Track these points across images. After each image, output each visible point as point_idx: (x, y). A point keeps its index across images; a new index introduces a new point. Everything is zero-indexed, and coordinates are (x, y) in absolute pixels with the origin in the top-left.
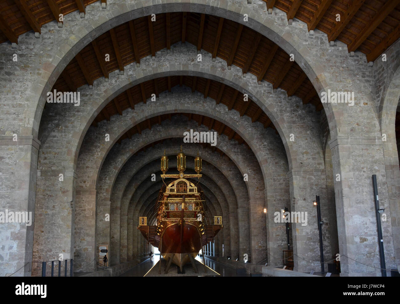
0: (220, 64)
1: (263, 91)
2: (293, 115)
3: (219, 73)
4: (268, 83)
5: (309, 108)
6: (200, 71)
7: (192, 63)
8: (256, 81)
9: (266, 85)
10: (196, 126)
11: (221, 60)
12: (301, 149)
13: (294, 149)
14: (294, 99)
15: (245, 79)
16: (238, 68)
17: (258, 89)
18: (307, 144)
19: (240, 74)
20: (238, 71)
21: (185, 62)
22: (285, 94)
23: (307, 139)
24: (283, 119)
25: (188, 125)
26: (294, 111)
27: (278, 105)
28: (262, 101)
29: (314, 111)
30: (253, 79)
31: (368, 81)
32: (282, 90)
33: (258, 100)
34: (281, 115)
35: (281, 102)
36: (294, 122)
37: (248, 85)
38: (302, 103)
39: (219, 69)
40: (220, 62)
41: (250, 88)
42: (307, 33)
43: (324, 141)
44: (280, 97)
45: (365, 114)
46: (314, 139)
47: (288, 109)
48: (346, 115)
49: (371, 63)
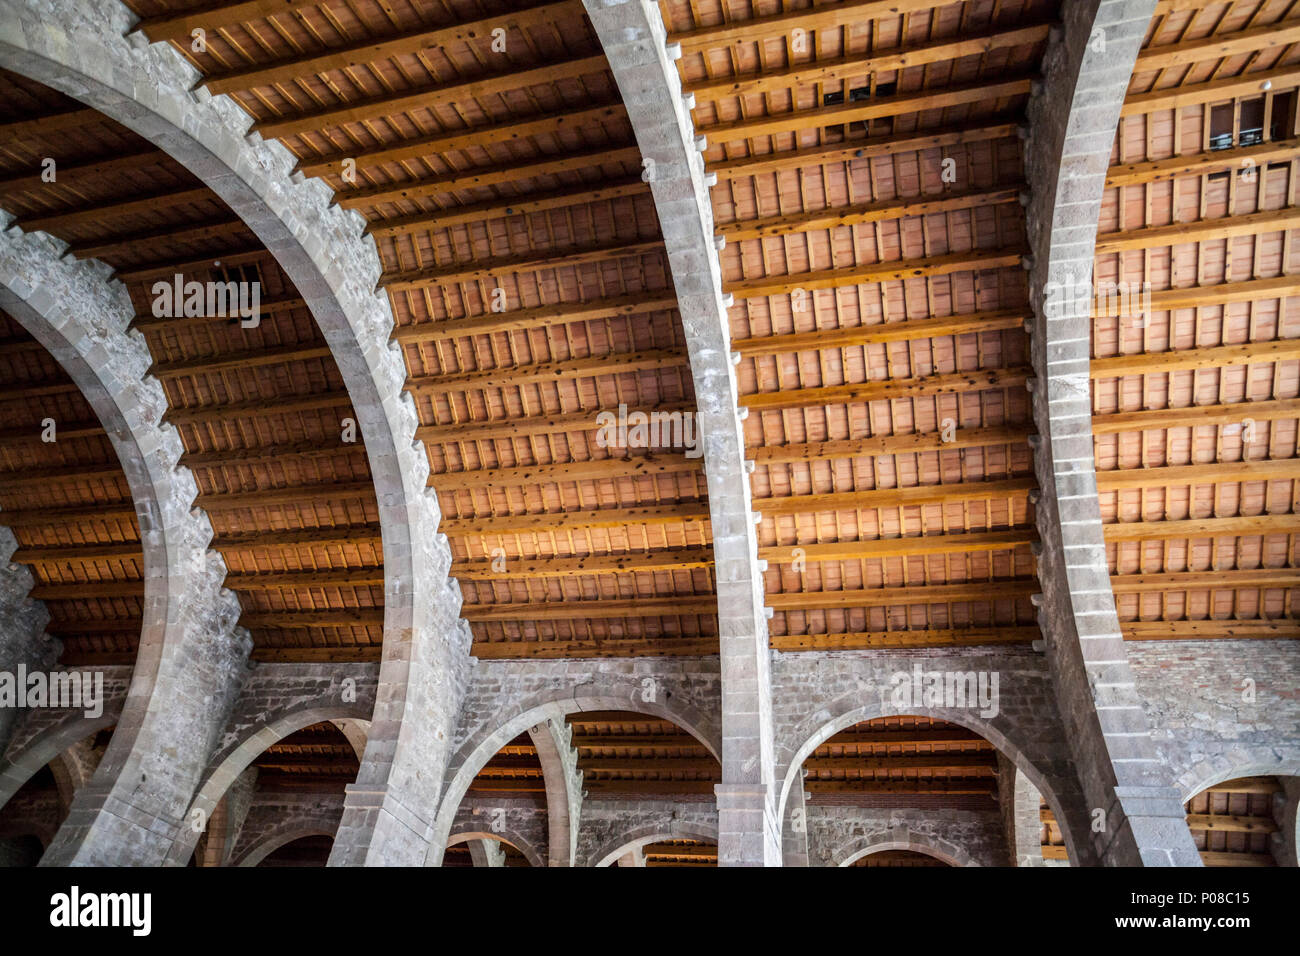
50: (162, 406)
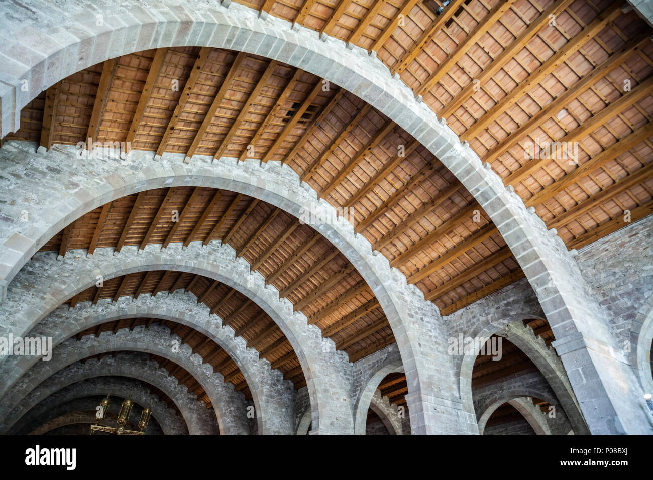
0: (215, 321)
1: (249, 358)
2: (272, 389)
3: (212, 330)
4: (256, 351)
5: (288, 384)
6: (194, 323)
7: (189, 313)
8: (245, 346)
9: (253, 353)
10: (156, 368)
11: (217, 317)
12: (274, 427)
13: (267, 427)
14: (276, 373)
15: (235, 341)
16: (232, 329)
17: (245, 355)
18: (281, 423)
19: (232, 335)
20: (231, 332)
21: (182, 311)
22: (268, 366)
23: (281, 417)
24: (263, 390)
25: (146, 364)
26: (275, 384)
27: (260, 376)
28: (246, 368)
29: (292, 388)
30: (243, 344)
31: (348, 379)
32: (267, 361)
33: (243, 365)
34: (262, 386)
35: (263, 373)
36: (272, 397)
37: (236, 349)
38: (282, 378)
39: (214, 326)
40: (216, 319)
41: (238, 352)
42: (307, 326)
43: (297, 423)
44: (264, 368)
45: (343, 409)
46: (288, 418)
47: (269, 382)
48: (328, 408)
49: (352, 364)
50: (220, 321)
